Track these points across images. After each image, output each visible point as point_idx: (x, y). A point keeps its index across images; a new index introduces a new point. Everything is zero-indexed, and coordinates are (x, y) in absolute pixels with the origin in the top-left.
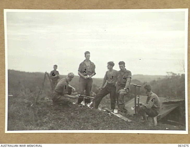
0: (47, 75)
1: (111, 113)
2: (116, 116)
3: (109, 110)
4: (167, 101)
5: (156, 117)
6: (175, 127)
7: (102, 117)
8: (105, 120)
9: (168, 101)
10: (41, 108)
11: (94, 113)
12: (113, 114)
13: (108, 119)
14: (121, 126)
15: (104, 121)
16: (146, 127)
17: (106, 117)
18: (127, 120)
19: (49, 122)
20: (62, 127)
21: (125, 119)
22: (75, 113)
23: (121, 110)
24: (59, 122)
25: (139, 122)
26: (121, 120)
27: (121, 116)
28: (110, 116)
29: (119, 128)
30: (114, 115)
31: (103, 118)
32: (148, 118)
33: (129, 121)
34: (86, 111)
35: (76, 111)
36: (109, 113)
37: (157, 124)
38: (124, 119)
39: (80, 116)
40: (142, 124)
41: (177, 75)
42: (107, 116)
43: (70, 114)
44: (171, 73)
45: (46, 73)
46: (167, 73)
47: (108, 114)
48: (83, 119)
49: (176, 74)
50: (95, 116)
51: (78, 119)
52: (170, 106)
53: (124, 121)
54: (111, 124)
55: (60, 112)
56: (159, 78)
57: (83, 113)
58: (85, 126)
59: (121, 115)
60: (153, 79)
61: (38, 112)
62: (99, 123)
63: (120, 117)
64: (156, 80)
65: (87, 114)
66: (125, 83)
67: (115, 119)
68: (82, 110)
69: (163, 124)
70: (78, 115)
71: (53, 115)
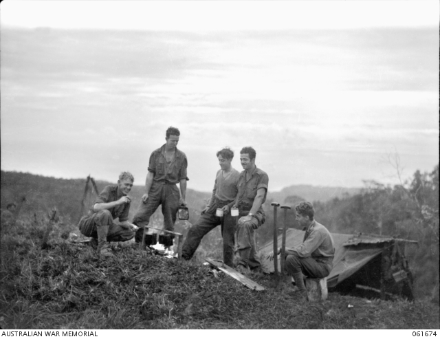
0: (91, 184)
1: (218, 270)
2: (229, 276)
3: (215, 263)
4: (354, 241)
5: (326, 279)
6: (369, 301)
7: (196, 279)
8: (202, 287)
9: (356, 242)
10: (54, 257)
11: (179, 269)
12: (223, 272)
13: (210, 283)
14: (240, 302)
15: (199, 289)
16: (299, 304)
17: (206, 278)
18: (255, 287)
19: (67, 291)
20: (96, 303)
21: (251, 285)
22: (133, 269)
23: (243, 263)
24: (92, 290)
25: (283, 291)
26: (241, 287)
27: (242, 277)
28: (216, 276)
29: (234, 305)
30: (225, 274)
31: (199, 282)
32: (307, 282)
33: (260, 288)
34: (159, 265)
35: (137, 263)
36: (214, 271)
37: (329, 295)
38: (248, 285)
39: (143, 276)
40: (290, 297)
41: (386, 186)
42: (209, 278)
43: (121, 271)
44: (373, 182)
45: (89, 178)
46: (365, 182)
47: (210, 273)
48: (149, 283)
49: (382, 185)
50: (179, 278)
51: (138, 284)
52: (361, 253)
53: (248, 288)
54: (216, 298)
55: (97, 267)
56: (347, 194)
57: (152, 269)
58: (151, 301)
59: (243, 274)
60: (332, 196)
61: (44, 267)
62: (186, 295)
63: (238, 279)
64: (340, 197)
65: (160, 272)
66: (253, 199)
67: (225, 284)
68: (149, 262)
69: (342, 295)
70: (139, 273)
71: (79, 274)
